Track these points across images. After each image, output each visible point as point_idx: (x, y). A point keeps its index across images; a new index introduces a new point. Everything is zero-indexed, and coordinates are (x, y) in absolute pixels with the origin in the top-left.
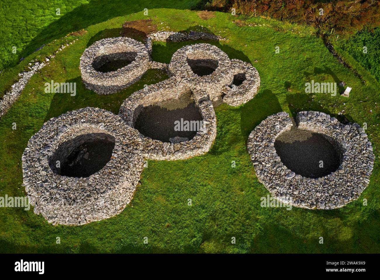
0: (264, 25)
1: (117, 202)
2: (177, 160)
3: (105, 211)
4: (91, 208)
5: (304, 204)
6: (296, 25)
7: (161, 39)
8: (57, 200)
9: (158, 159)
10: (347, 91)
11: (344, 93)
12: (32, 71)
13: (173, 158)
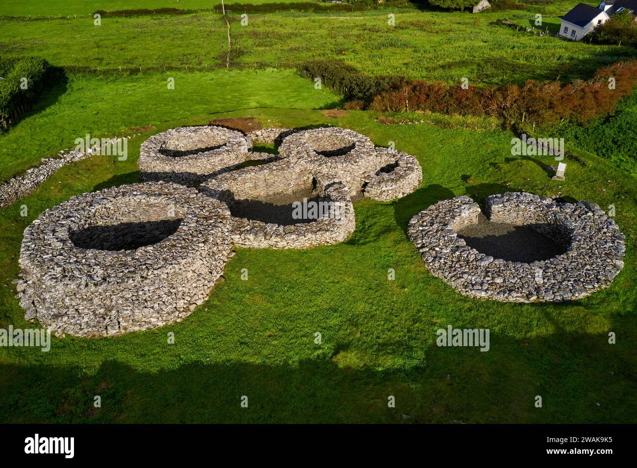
0: (422, 121)
1: (181, 294)
2: (289, 249)
3: (157, 305)
4: (133, 296)
5: (515, 294)
6: (470, 116)
7: (267, 139)
8: (72, 278)
9: (256, 245)
10: (561, 170)
11: (557, 174)
12: (63, 160)
13: (282, 244)
